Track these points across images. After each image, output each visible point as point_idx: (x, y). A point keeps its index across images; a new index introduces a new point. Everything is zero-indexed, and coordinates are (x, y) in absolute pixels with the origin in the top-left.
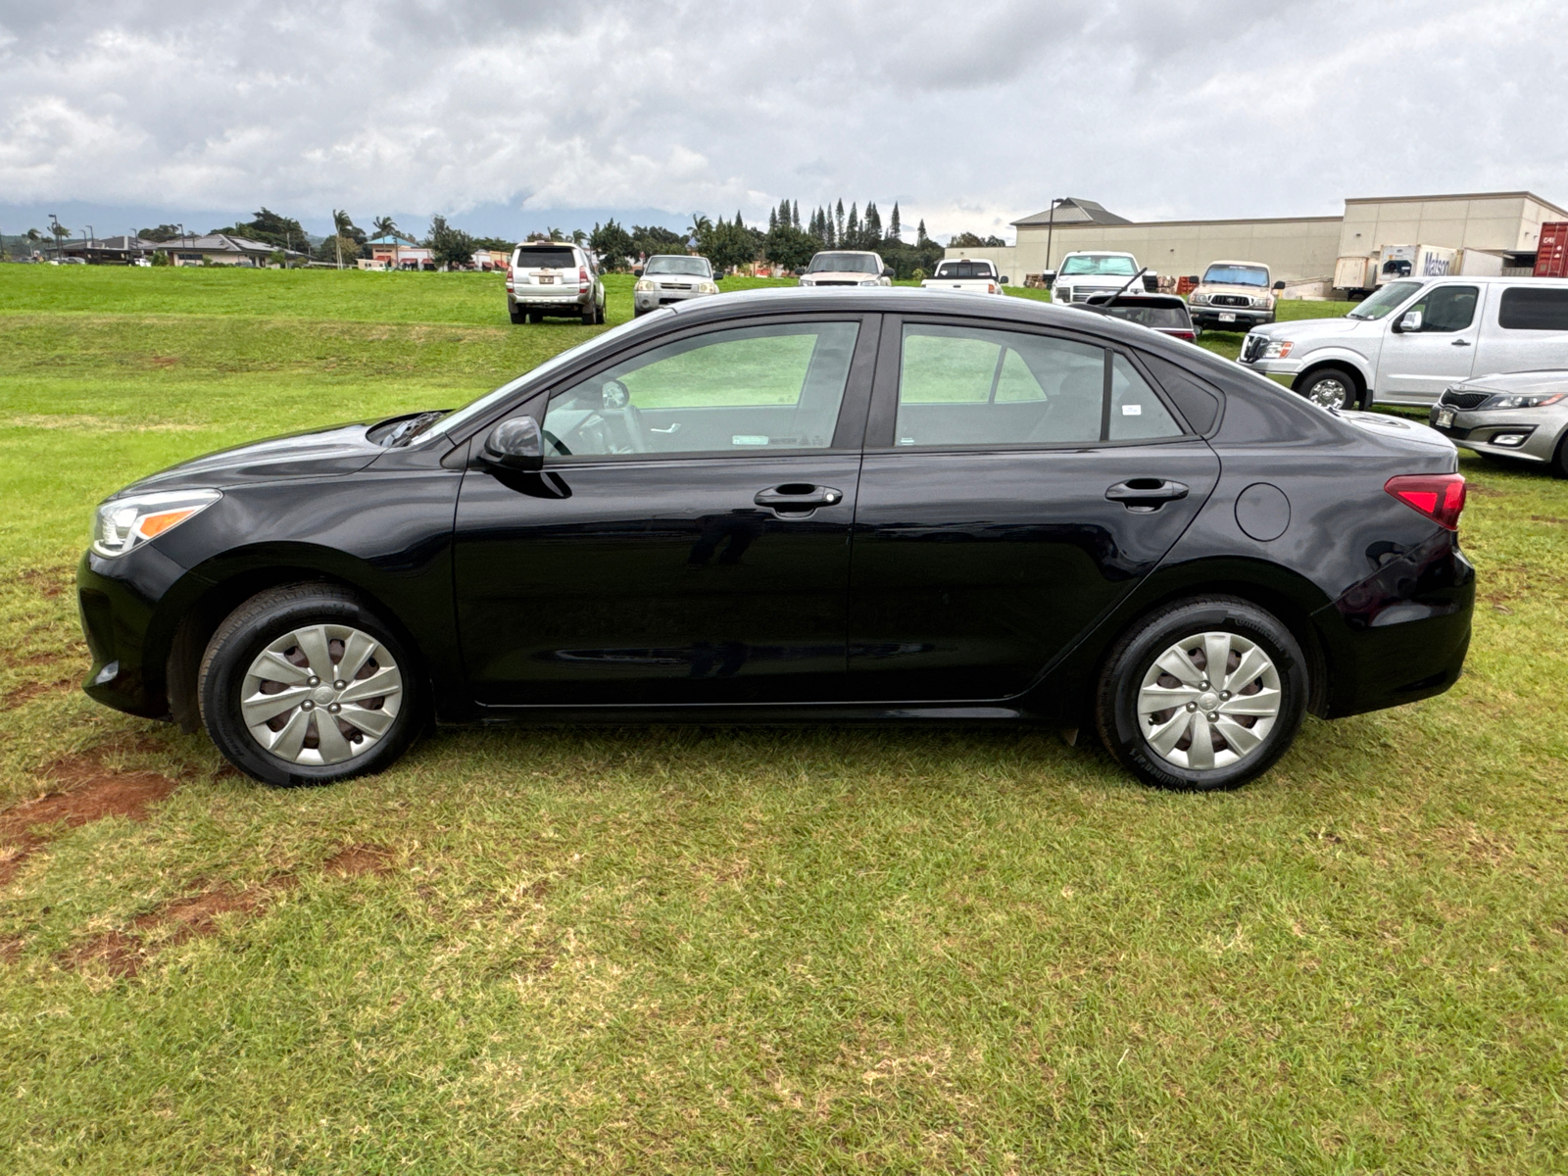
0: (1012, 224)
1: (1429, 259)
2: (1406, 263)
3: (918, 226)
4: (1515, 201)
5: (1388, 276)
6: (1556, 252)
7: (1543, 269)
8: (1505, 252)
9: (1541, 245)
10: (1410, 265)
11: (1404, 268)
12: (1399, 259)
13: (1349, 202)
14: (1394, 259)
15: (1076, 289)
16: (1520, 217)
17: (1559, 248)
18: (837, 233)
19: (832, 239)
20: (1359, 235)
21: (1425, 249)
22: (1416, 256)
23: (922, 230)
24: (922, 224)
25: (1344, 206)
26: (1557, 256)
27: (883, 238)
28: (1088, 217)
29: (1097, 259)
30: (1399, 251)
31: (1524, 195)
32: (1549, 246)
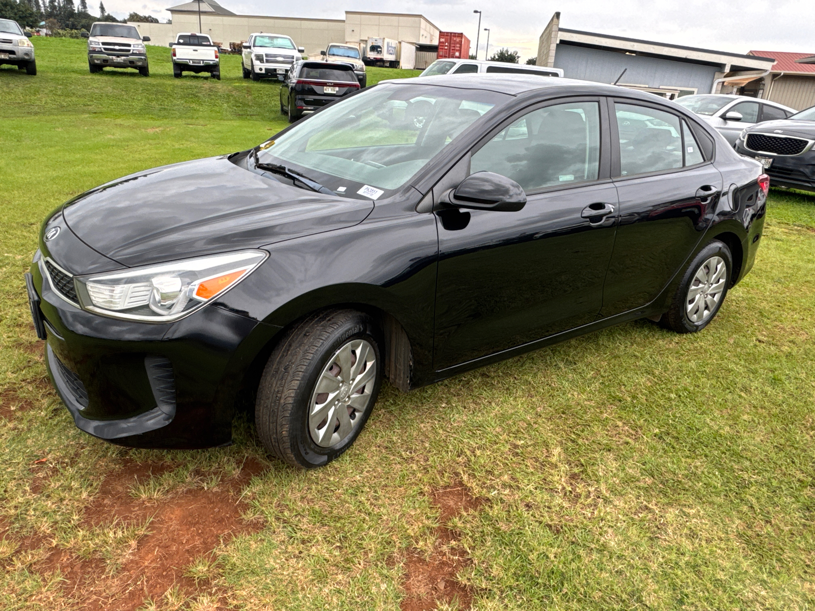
0: (167, 10)
1: (388, 44)
2: (379, 47)
3: (99, 5)
4: (417, 19)
5: (372, 53)
6: (446, 46)
7: (441, 53)
8: (416, 44)
9: (440, 42)
10: (381, 48)
11: (379, 49)
12: (376, 44)
13: (347, 12)
14: (374, 44)
15: (267, 55)
16: (420, 27)
17: (447, 44)
18: (42, 6)
19: (40, 9)
20: (353, 31)
21: (387, 40)
22: (383, 44)
23: (102, 8)
24: (102, 5)
25: (345, 14)
26: (446, 48)
27: (76, 12)
28: (211, 9)
29: (271, 38)
30: (376, 40)
31: (420, 16)
32: (443, 43)
